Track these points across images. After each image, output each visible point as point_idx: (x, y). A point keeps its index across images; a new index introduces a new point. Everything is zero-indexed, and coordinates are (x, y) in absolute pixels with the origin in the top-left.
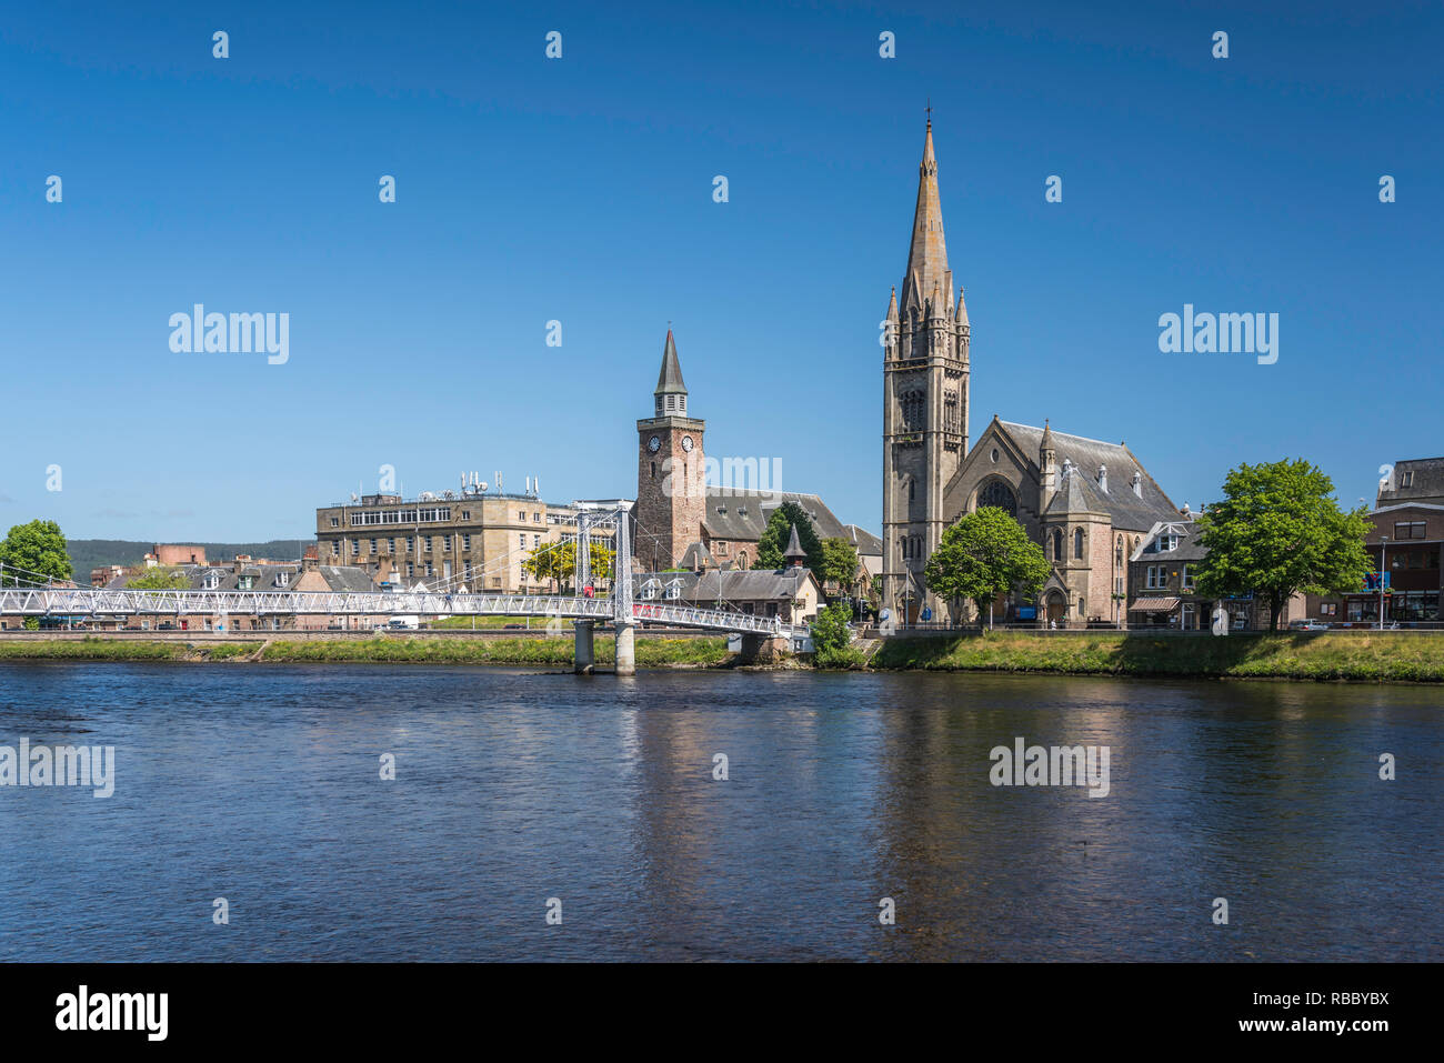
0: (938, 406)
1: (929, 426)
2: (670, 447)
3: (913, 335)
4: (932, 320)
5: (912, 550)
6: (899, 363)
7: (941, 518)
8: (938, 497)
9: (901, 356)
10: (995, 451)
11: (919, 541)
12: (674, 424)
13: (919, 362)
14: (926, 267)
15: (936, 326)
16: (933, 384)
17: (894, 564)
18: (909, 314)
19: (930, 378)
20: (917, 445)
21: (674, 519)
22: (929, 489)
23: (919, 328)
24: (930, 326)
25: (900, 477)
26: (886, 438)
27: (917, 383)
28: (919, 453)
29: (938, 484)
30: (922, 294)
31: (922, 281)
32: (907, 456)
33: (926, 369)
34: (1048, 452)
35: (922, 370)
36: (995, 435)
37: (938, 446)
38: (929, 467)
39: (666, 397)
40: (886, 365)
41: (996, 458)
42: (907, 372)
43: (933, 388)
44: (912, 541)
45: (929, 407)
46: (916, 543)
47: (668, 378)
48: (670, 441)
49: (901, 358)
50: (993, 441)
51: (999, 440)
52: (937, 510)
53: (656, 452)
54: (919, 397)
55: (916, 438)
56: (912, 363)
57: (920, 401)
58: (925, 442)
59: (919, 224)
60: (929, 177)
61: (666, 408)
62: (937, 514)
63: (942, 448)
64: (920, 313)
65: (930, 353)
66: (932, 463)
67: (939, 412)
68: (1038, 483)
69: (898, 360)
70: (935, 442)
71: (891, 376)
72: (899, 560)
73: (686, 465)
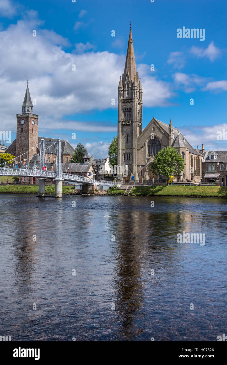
0: (136, 113)
1: (133, 119)
2: (28, 123)
3: (128, 91)
4: (134, 87)
5: (127, 157)
6: (123, 99)
7: (137, 148)
8: (136, 141)
9: (123, 97)
10: (154, 127)
11: (130, 155)
12: (30, 116)
13: (130, 99)
14: (131, 71)
15: (135, 89)
16: (134, 106)
17: (121, 162)
18: (126, 84)
19: (134, 104)
20: (129, 125)
21: (29, 146)
22: (133, 139)
23: (129, 89)
24: (134, 89)
25: (123, 135)
26: (119, 122)
27: (129, 105)
28: (130, 127)
29: (136, 137)
30: (130, 78)
31: (130, 75)
32: (125, 129)
33: (132, 102)
34: (171, 128)
35: (131, 102)
36: (154, 123)
37: (136, 125)
38: (133, 131)
39: (27, 107)
40: (119, 99)
41: (154, 130)
42: (126, 102)
43: (134, 107)
44: (127, 155)
45: (134, 113)
46: (128, 155)
47: (27, 101)
48: (28, 121)
49: (123, 98)
50: (153, 125)
51: (155, 125)
52: (136, 145)
53: (23, 125)
54: (129, 110)
55: (129, 122)
56: (127, 100)
57: (130, 111)
58: (132, 124)
59: (128, 58)
60: (131, 44)
61: (27, 111)
62: (136, 147)
63: (137, 126)
64: (130, 84)
65: (134, 97)
66: (134, 130)
67: (136, 115)
68: (168, 138)
69: (122, 98)
70: (135, 124)
71: (120, 103)
72: (123, 160)
73: (33, 129)
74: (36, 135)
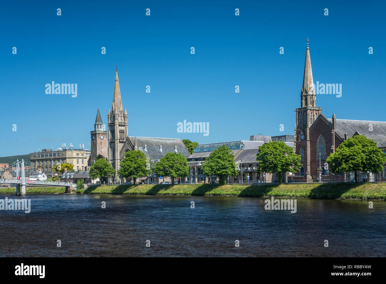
0: (117, 133)
1: (115, 138)
2: (97, 138)
7: (119, 159)
8: (117, 154)
9: (111, 122)
12: (98, 132)
14: (115, 102)
15: (116, 115)
16: (116, 128)
23: (113, 116)
25: (111, 149)
26: (109, 140)
27: (113, 128)
28: (114, 144)
29: (117, 151)
34: (135, 144)
35: (113, 125)
39: (97, 125)
40: (108, 124)
41: (128, 145)
47: (97, 121)
51: (128, 141)
52: (117, 157)
53: (94, 139)
55: (113, 140)
57: (114, 132)
60: (116, 81)
61: (97, 128)
63: (118, 143)
64: (114, 112)
65: (115, 121)
66: (116, 146)
70: (116, 141)
71: (109, 127)
73: (101, 143)
74: (105, 147)
